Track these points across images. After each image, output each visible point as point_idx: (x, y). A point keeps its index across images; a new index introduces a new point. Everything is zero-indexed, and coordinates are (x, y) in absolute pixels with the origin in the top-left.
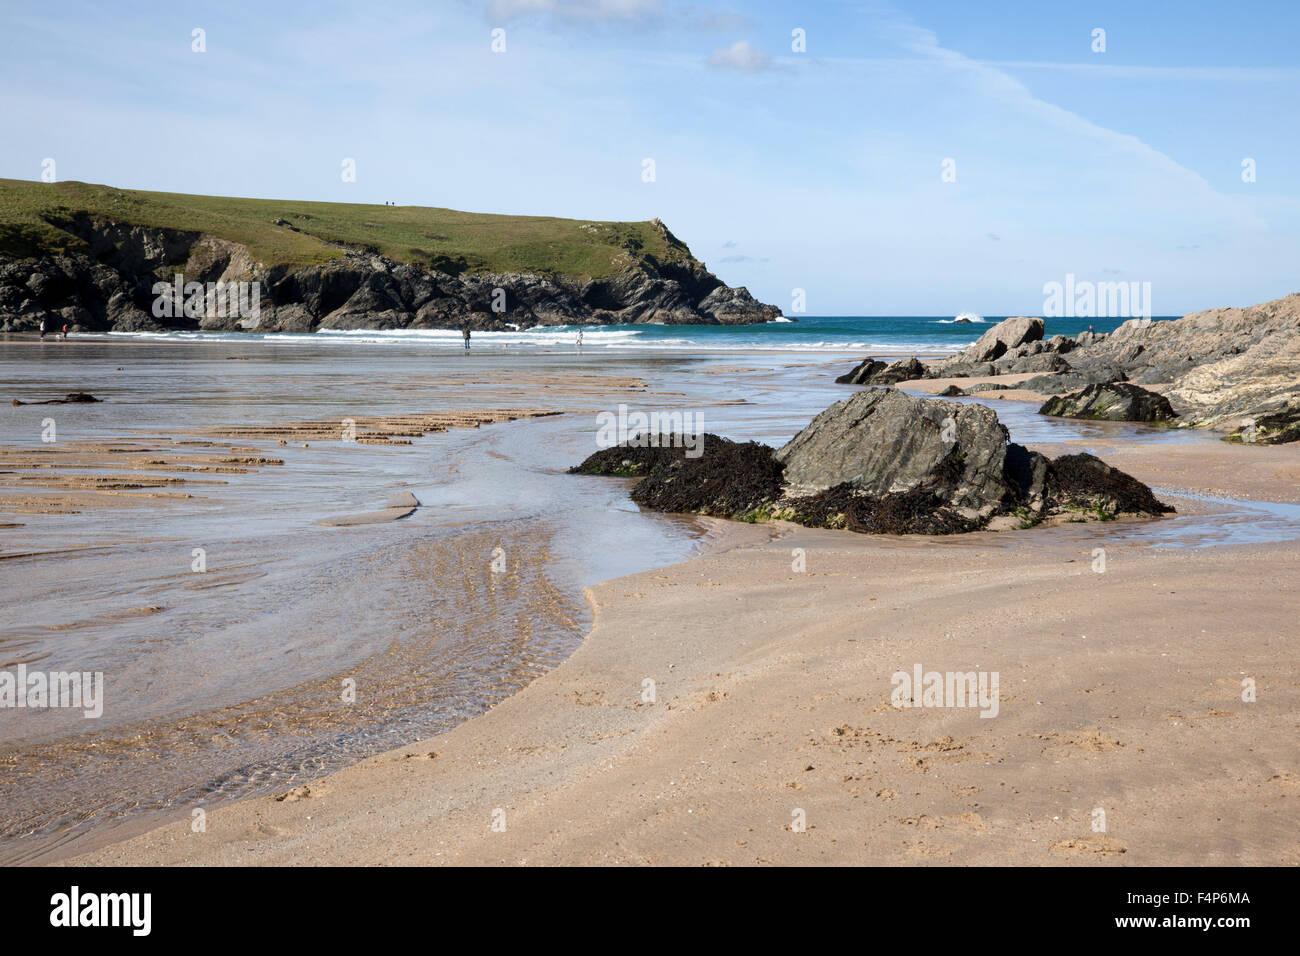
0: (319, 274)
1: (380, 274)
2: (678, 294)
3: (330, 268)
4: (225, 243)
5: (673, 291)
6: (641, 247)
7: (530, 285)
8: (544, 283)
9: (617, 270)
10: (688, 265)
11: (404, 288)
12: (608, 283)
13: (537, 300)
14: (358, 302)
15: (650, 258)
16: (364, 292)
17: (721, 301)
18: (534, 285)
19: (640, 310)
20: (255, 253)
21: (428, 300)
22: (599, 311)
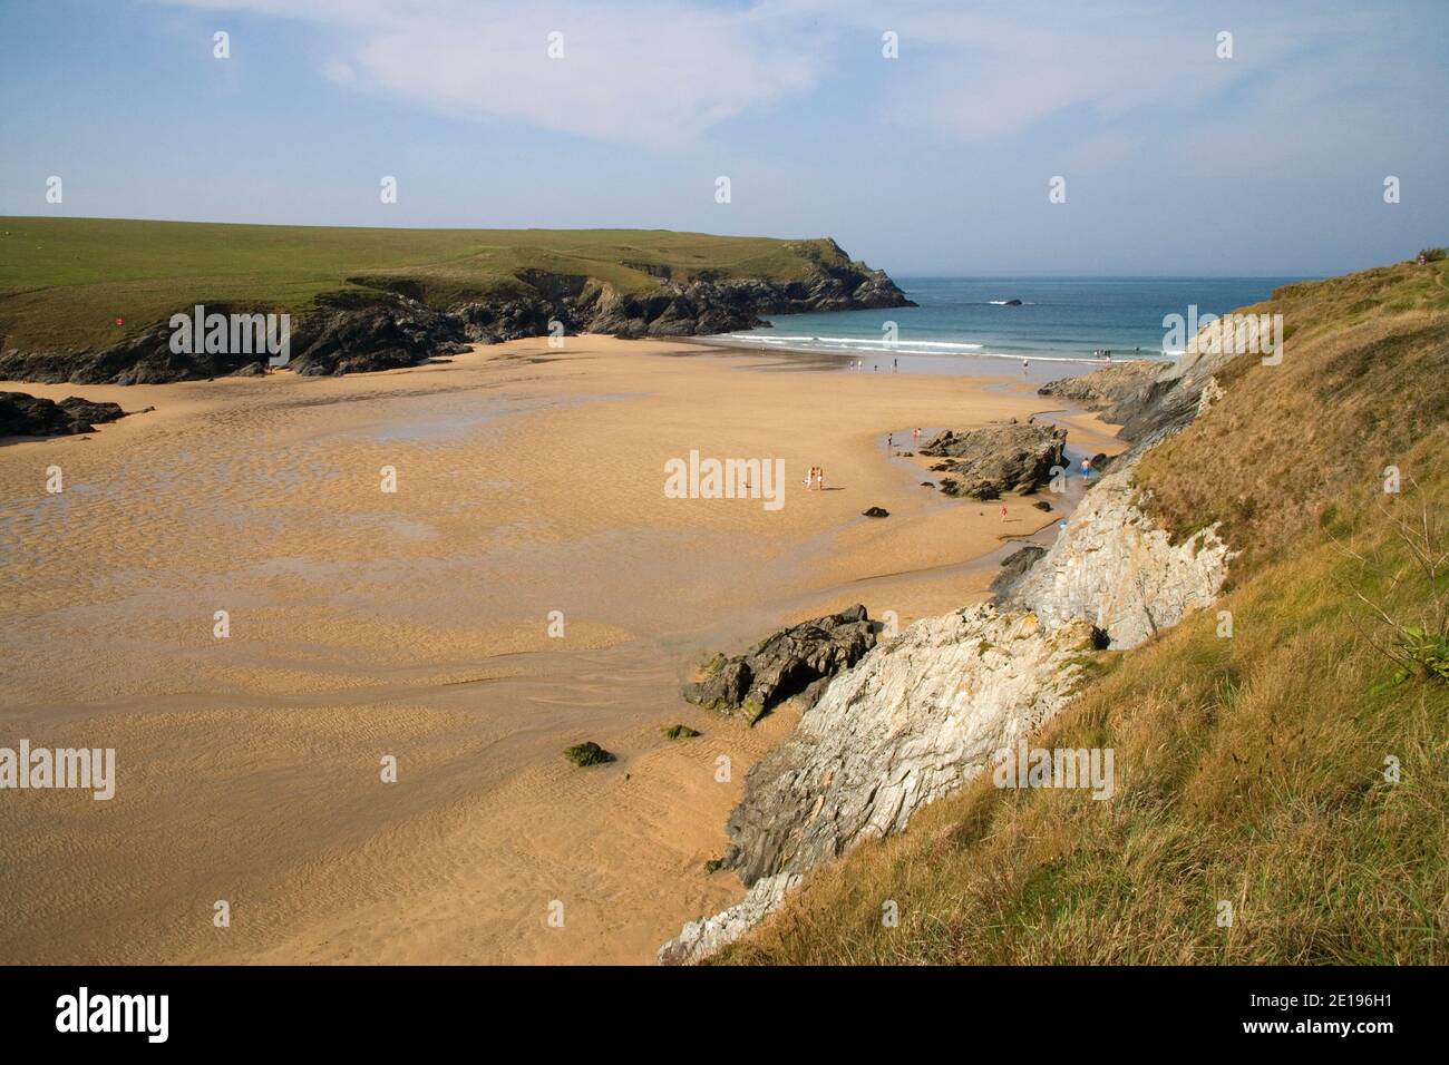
0: (648, 298)
1: (680, 297)
2: (842, 289)
3: (654, 295)
4: (599, 282)
5: (838, 287)
6: (820, 257)
8: (762, 285)
9: (805, 276)
10: (847, 268)
11: (693, 304)
12: (799, 283)
13: (759, 296)
14: (670, 315)
15: (825, 265)
16: (672, 309)
17: (867, 290)
18: (756, 286)
19: (818, 299)
20: (616, 288)
21: (705, 311)
22: (793, 301)
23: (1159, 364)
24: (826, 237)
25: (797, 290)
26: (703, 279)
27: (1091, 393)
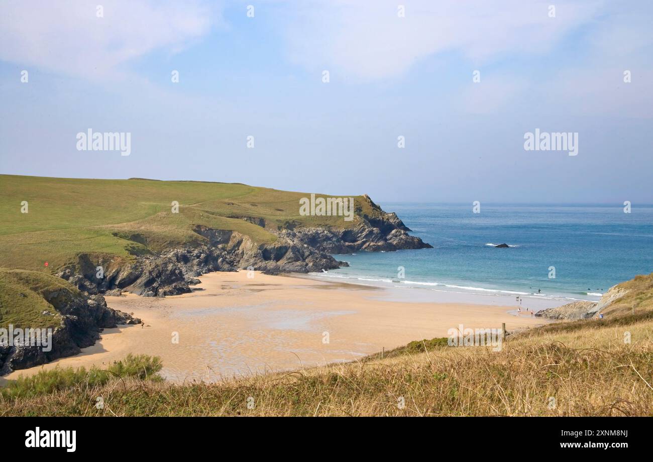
0: (275, 247)
1: (293, 246)
2: (380, 235)
3: (278, 245)
4: (241, 235)
5: (377, 233)
6: (361, 211)
7: (321, 233)
8: (326, 232)
9: (355, 225)
10: (381, 219)
11: (301, 251)
12: (351, 231)
13: (324, 240)
14: (289, 258)
15: (366, 217)
16: (290, 254)
17: (396, 236)
18: (322, 233)
19: (364, 243)
20: (253, 239)
21: (309, 255)
22: (347, 244)
23: (592, 304)
24: (363, 195)
25: (348, 235)
26: (287, 228)
27: (560, 316)
